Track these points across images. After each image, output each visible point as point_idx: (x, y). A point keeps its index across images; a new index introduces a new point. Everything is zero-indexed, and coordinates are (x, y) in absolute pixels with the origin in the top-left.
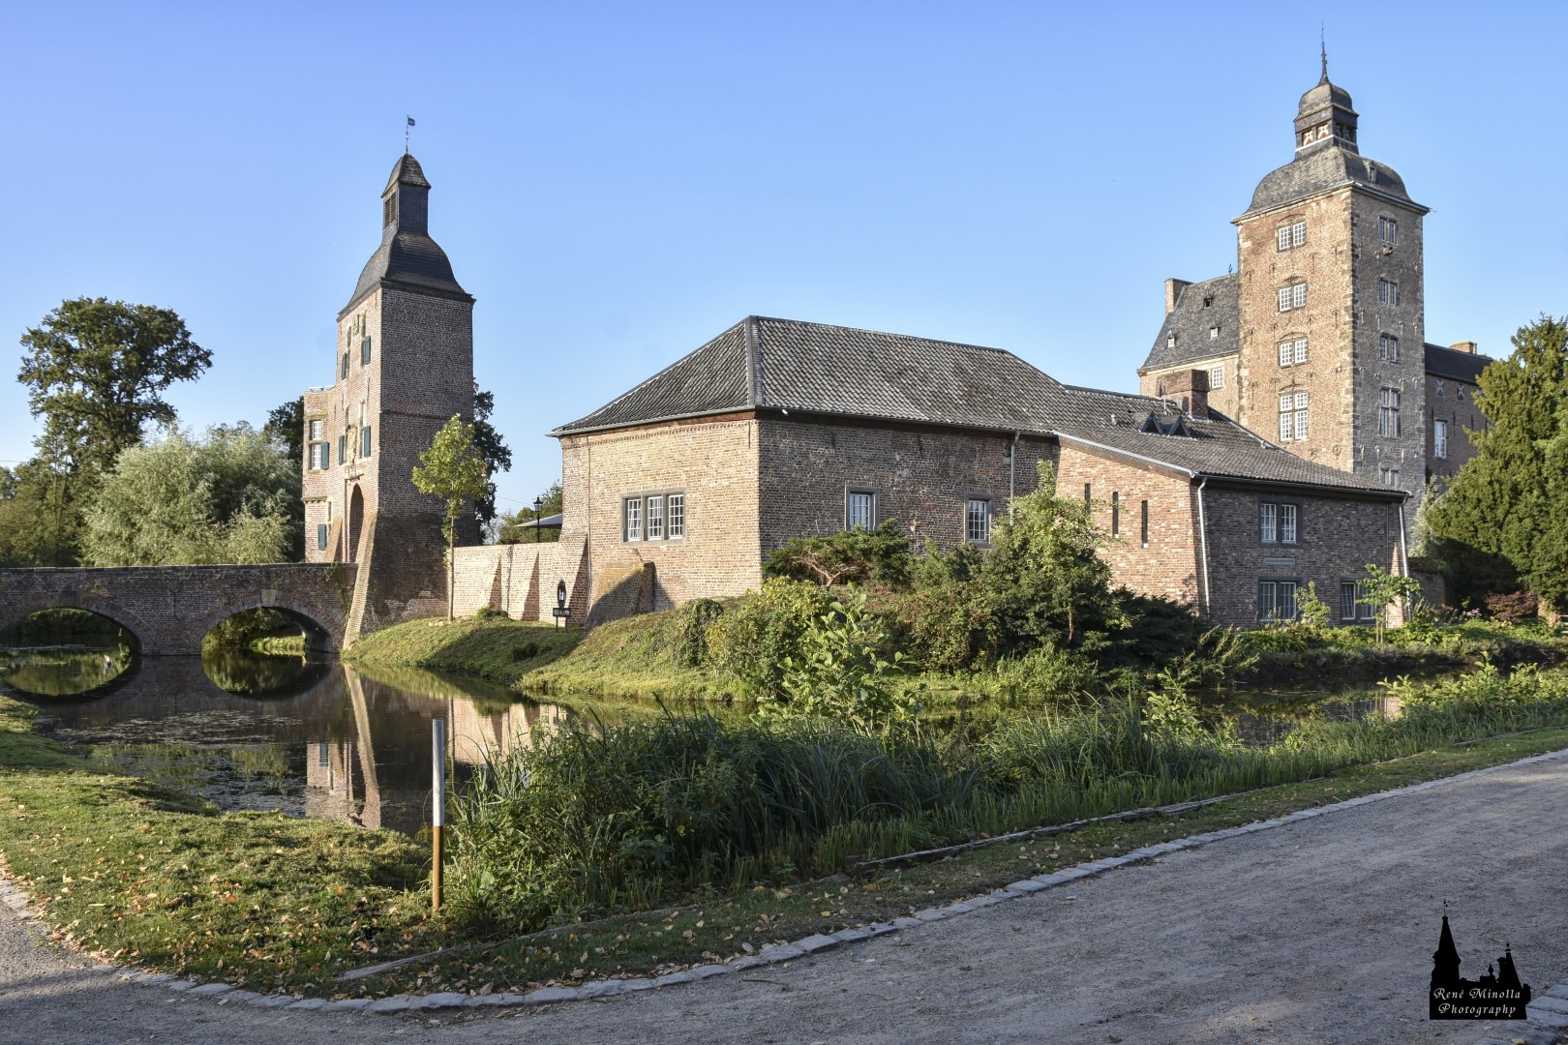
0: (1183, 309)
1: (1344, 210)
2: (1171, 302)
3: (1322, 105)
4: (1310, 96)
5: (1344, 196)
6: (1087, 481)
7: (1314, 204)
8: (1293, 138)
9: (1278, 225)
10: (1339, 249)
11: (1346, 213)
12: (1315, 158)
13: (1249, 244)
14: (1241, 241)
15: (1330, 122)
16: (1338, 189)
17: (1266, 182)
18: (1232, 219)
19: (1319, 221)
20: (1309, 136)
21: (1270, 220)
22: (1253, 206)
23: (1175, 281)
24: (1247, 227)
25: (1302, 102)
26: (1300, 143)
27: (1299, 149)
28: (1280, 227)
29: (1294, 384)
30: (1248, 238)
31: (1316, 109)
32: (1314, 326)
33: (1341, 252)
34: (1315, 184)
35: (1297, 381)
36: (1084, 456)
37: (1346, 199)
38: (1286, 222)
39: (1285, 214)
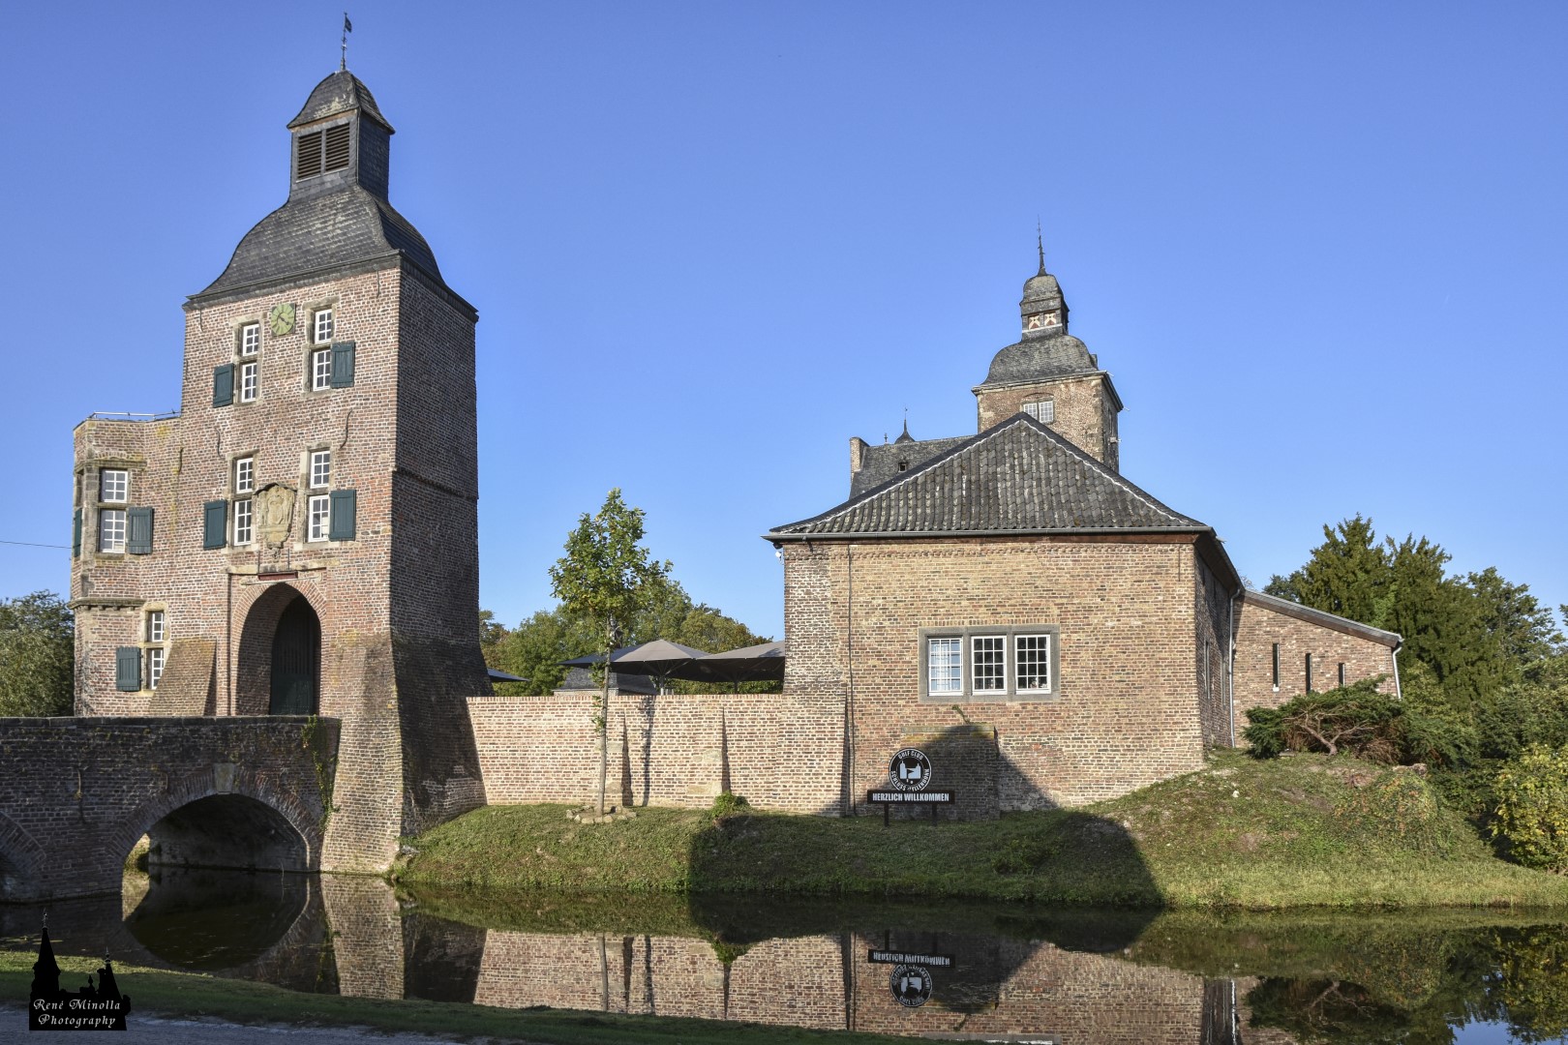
0: (872, 471)
1: (1094, 396)
2: (857, 461)
3: (1048, 295)
4: (1036, 283)
5: (1093, 383)
6: (1275, 640)
7: (1062, 386)
8: (1019, 321)
9: (1023, 400)
10: (1090, 432)
11: (1097, 399)
12: (1052, 342)
13: (991, 414)
14: (981, 410)
15: (1058, 312)
16: (1090, 375)
17: (1003, 356)
18: (975, 386)
19: (1067, 402)
20: (1034, 320)
21: (1015, 394)
22: (991, 379)
23: (861, 440)
24: (989, 397)
25: (1027, 287)
26: (1025, 326)
27: (1026, 331)
28: (1026, 402)
30: (990, 408)
31: (1042, 296)
33: (1092, 435)
34: (1057, 367)
36: (1272, 614)
37: (1096, 386)
38: (1032, 398)
39: (1032, 391)
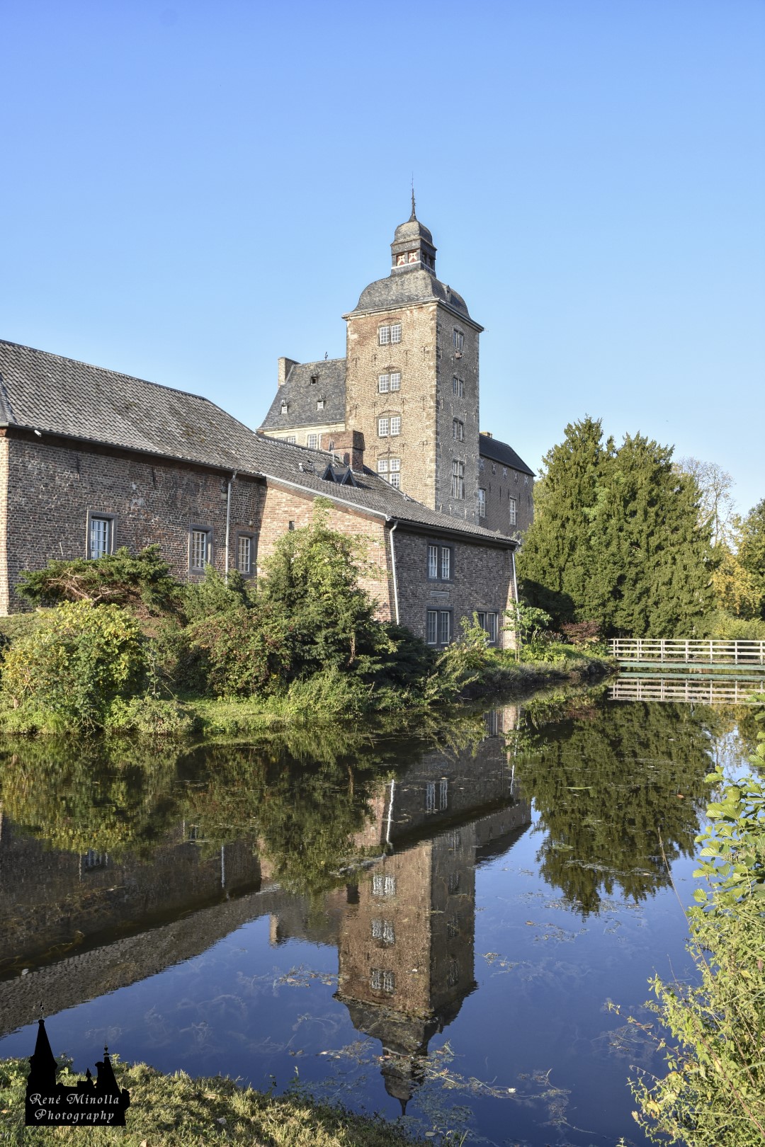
0: (293, 384)
1: (431, 320)
2: (283, 377)
3: (413, 237)
4: (404, 229)
5: (431, 309)
6: (291, 519)
7: (408, 312)
8: (390, 259)
9: (379, 324)
10: (427, 349)
11: (433, 322)
12: (408, 276)
13: (355, 336)
14: (349, 333)
15: (419, 251)
16: (427, 303)
17: (370, 289)
18: (344, 314)
19: (412, 325)
20: (402, 259)
21: (374, 319)
22: (360, 307)
23: (286, 359)
24: (355, 322)
25: (397, 232)
26: (395, 263)
27: (394, 268)
28: (381, 326)
29: (389, 452)
30: (355, 331)
31: (408, 239)
32: (406, 407)
33: (428, 352)
34: (408, 296)
35: (391, 450)
36: (290, 497)
37: (433, 311)
38: (386, 323)
39: (385, 316)
